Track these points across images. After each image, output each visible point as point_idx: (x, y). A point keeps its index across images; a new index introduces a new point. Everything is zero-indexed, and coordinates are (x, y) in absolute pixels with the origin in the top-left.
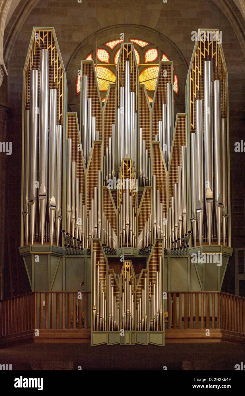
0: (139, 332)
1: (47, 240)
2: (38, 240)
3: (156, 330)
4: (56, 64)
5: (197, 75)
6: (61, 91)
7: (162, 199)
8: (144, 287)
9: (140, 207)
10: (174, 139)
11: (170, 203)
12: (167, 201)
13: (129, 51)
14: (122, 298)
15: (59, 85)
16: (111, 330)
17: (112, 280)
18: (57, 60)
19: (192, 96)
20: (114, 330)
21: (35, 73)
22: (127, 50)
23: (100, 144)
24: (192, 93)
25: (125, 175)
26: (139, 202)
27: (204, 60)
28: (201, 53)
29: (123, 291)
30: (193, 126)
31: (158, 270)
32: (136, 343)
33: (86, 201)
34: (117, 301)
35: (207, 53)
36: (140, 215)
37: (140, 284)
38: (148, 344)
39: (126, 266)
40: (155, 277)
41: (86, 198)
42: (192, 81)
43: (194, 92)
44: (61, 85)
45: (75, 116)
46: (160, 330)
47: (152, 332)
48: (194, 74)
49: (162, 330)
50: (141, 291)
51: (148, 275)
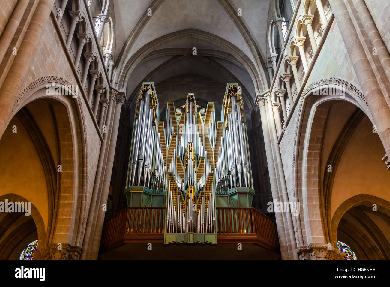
0: (199, 234)
1: (142, 184)
2: (136, 184)
3: (211, 233)
4: (154, 99)
5: (228, 104)
6: (156, 111)
7: (211, 163)
8: (202, 203)
9: (198, 168)
10: (216, 137)
11: (216, 166)
12: (214, 165)
13: (192, 97)
14: (187, 210)
15: (154, 108)
16: (179, 232)
17: (180, 199)
18: (154, 97)
19: (225, 113)
20: (181, 233)
21: (142, 102)
22: (191, 97)
23: (176, 136)
24: (225, 111)
25: (190, 150)
26: (197, 165)
27: (231, 96)
28: (229, 93)
29: (188, 205)
30: (227, 127)
31: (211, 192)
32: (196, 242)
33: (167, 165)
34: (183, 213)
35: (232, 93)
36: (198, 173)
37: (199, 201)
38: (205, 243)
39: (190, 189)
40: (209, 197)
41: (167, 163)
42: (225, 107)
43: (227, 111)
44: (156, 108)
45: (162, 123)
46: (213, 232)
47: (208, 234)
48: (226, 104)
49: (215, 233)
50: (200, 206)
51: (204, 195)
